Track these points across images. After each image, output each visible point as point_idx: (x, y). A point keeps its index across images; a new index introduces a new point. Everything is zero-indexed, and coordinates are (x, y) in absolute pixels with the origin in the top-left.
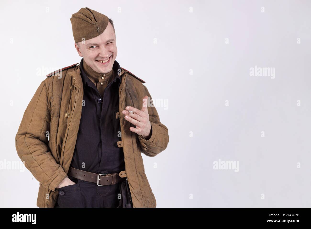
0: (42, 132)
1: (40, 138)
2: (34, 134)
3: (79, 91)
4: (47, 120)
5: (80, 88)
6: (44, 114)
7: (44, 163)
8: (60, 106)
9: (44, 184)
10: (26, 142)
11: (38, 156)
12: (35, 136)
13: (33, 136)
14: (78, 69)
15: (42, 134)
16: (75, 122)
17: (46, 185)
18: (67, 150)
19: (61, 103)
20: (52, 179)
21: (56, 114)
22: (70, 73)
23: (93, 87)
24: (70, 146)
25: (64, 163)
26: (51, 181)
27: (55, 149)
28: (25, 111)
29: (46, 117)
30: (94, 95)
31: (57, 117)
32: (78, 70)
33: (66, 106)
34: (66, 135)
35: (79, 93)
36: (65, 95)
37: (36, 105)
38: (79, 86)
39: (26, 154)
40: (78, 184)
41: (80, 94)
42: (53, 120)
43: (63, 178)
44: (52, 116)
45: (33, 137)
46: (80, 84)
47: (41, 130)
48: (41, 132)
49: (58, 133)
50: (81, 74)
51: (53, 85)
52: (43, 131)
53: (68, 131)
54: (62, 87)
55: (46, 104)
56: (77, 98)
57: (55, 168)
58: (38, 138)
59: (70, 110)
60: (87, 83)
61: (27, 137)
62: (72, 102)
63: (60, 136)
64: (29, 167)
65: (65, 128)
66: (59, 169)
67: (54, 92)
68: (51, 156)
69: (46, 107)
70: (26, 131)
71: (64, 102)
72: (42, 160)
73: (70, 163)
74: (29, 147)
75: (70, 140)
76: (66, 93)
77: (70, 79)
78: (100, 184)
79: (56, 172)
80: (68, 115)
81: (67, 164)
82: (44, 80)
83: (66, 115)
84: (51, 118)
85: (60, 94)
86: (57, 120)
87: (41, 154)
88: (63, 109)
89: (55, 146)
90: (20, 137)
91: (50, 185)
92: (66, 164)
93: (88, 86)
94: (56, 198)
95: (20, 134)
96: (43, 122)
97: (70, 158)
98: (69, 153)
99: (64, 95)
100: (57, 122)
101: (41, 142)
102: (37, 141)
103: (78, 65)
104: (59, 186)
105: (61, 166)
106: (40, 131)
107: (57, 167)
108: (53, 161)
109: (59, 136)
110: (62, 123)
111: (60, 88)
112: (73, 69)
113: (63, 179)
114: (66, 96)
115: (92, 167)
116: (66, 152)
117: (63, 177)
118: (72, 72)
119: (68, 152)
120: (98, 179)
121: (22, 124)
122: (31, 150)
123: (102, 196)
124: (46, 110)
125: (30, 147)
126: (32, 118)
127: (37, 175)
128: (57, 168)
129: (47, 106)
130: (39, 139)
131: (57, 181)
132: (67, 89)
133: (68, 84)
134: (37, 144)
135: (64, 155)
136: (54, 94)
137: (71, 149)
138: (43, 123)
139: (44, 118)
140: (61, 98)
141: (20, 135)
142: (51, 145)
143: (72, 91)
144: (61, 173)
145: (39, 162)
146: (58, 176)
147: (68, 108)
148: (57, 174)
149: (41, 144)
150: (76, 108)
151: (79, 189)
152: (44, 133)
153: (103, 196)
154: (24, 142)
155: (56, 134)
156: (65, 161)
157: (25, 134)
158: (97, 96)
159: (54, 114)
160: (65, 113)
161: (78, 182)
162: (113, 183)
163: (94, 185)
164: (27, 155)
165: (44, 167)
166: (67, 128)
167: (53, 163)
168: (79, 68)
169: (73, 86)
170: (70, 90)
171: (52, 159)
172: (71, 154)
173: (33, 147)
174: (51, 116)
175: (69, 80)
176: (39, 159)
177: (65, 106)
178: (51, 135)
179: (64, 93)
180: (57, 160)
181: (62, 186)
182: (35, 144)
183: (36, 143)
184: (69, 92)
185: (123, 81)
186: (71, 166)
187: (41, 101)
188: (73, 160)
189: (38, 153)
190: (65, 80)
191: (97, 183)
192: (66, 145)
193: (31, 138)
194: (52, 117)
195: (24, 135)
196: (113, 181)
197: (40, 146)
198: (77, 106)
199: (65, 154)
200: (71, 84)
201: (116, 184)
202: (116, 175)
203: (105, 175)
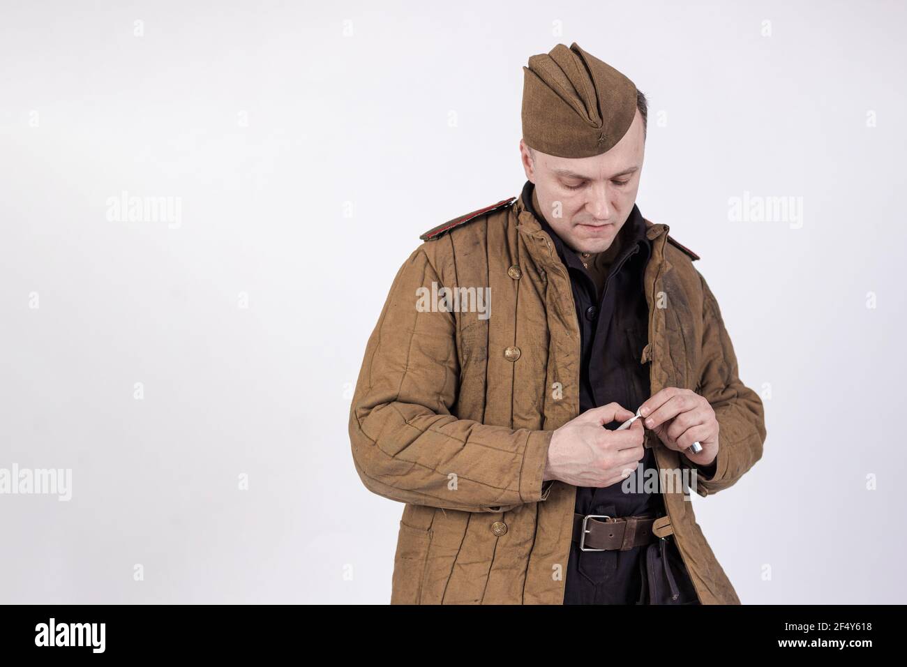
6: (443, 347)
8: (487, 327)
21: (476, 353)
29: (448, 357)
31: (482, 360)
36: (498, 294)
37: (413, 322)
42: (471, 369)
51: (457, 264)
52: (444, 396)
54: (485, 271)
69: (447, 327)
71: (499, 313)
76: (500, 288)
77: (505, 246)
78: (588, 545)
86: (484, 370)
88: (497, 335)
100: (484, 377)
109: (489, 416)
111: (480, 274)
114: (502, 296)
120: (584, 531)
123: (593, 584)
124: (448, 335)
132: (500, 277)
133: (501, 261)
138: (444, 374)
139: (442, 359)
143: (516, 281)
152: (445, 401)
153: (595, 584)
155: (481, 411)
159: (470, 352)
162: (627, 544)
170: (510, 280)
175: (502, 248)
177: (502, 327)
185: (659, 254)
191: (579, 544)
196: (626, 540)
200: (511, 265)
201: (634, 548)
202: (636, 521)
203: (604, 520)
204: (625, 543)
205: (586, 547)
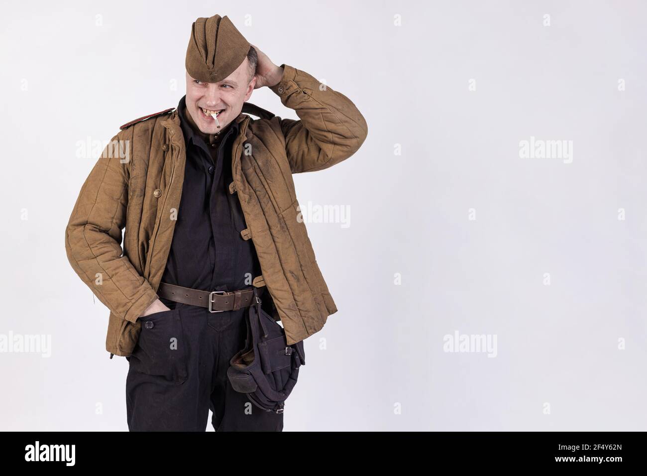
0: (114, 221)
1: (110, 232)
2: (99, 224)
3: (180, 153)
4: (123, 202)
5: (181, 147)
6: (118, 191)
7: (118, 274)
8: (145, 177)
9: (117, 310)
10: (86, 237)
11: (107, 261)
12: (101, 228)
13: (98, 227)
14: (175, 116)
15: (113, 224)
16: (172, 204)
17: (120, 313)
18: (157, 252)
19: (148, 172)
20: (133, 301)
21: (138, 192)
22: (164, 123)
23: (200, 146)
24: (163, 246)
25: (150, 277)
26: (130, 304)
27: (137, 252)
28: (83, 187)
29: (121, 197)
30: (202, 158)
31: (141, 196)
32: (177, 118)
33: (156, 179)
34: (156, 227)
35: (179, 156)
36: (154, 160)
37: (103, 176)
38: (179, 145)
39: (85, 259)
40: (177, 310)
41: (181, 158)
42: (134, 201)
43: (151, 300)
44: (131, 194)
45: (98, 230)
46: (180, 141)
47: (113, 218)
48: (112, 222)
49: (142, 223)
50: (182, 126)
51: (134, 142)
52: (116, 219)
53: (160, 220)
54: (149, 146)
55: (122, 174)
56: (177, 164)
57: (138, 284)
58: (106, 232)
59: (163, 184)
60: (191, 138)
61: (88, 230)
62: (168, 173)
63: (144, 228)
64: (91, 282)
65: (154, 215)
66: (144, 285)
67: (135, 153)
68: (129, 263)
69: (121, 179)
70: (86, 220)
71: (153, 170)
72: (115, 270)
73: (161, 276)
74: (91, 246)
75: (164, 235)
76: (156, 156)
77: (163, 133)
78: (214, 309)
79: (139, 289)
80: (160, 194)
81: (157, 276)
82: (116, 135)
83: (156, 193)
84: (130, 197)
85: (145, 157)
86: (141, 201)
87: (113, 258)
88: (150, 183)
89: (136, 245)
90: (75, 229)
91: (129, 312)
92: (154, 276)
93: (194, 144)
94: (135, 337)
95: (75, 225)
96: (116, 205)
97: (161, 267)
98: (160, 258)
99: (152, 159)
100: (141, 205)
101: (111, 239)
102: (104, 237)
103: (173, 111)
104: (144, 313)
105: (146, 281)
106: (110, 221)
107: (141, 281)
108: (133, 271)
109: (142, 228)
110: (148, 207)
111: (145, 147)
112: (167, 117)
113: (152, 302)
114: (156, 161)
115: (199, 280)
116: (155, 256)
117: (151, 298)
118: (166, 120)
119: (158, 256)
120: (211, 301)
121: (77, 208)
122: (96, 251)
123: (217, 332)
124: (121, 184)
125: (93, 247)
126: (97, 197)
127: (105, 294)
128: (141, 283)
129: (124, 178)
130: (108, 234)
131: (142, 305)
132: (157, 150)
133: (159, 141)
134: (105, 242)
135: (152, 262)
136: (135, 157)
137: (163, 250)
138: (116, 207)
139: (117, 197)
140: (147, 164)
141: (75, 227)
142: (129, 244)
143: (166, 153)
144: (147, 291)
145: (110, 272)
146: (144, 296)
147: (159, 183)
148: (141, 292)
149: (112, 242)
150: (174, 182)
151: (179, 318)
152: (116, 223)
154: (82, 239)
155: (138, 225)
156: (153, 271)
157: (84, 224)
158: (209, 162)
159: (134, 191)
160: (154, 190)
161: (177, 307)
163: (204, 312)
164: (88, 259)
165: (118, 281)
166: (159, 215)
167: (134, 275)
168: (177, 116)
169: (168, 146)
170: (162, 153)
171: (132, 268)
172: (163, 260)
173: (100, 246)
174: (129, 195)
175: (161, 135)
176: (110, 268)
177: (154, 178)
178: (130, 228)
179: (152, 155)
180: (140, 270)
181: (149, 312)
182: (102, 241)
183: (104, 239)
184: (161, 154)
186: (163, 280)
187: (113, 168)
188: (166, 270)
189: (107, 256)
190: (153, 135)
191: (208, 308)
192: (155, 244)
193: (95, 231)
194: (132, 196)
195: (83, 226)
196: (235, 304)
197: (110, 245)
198: (175, 178)
199: (153, 260)
200: (165, 142)
201: (241, 309)
202: (240, 293)
203: (222, 294)
204: (235, 306)
205: (213, 310)
